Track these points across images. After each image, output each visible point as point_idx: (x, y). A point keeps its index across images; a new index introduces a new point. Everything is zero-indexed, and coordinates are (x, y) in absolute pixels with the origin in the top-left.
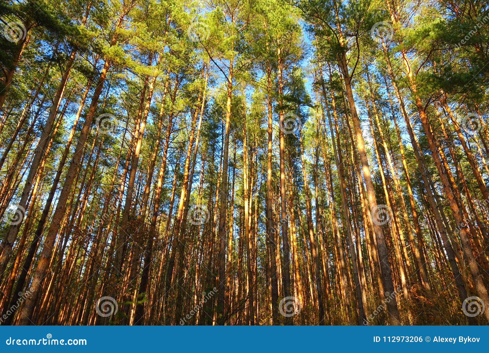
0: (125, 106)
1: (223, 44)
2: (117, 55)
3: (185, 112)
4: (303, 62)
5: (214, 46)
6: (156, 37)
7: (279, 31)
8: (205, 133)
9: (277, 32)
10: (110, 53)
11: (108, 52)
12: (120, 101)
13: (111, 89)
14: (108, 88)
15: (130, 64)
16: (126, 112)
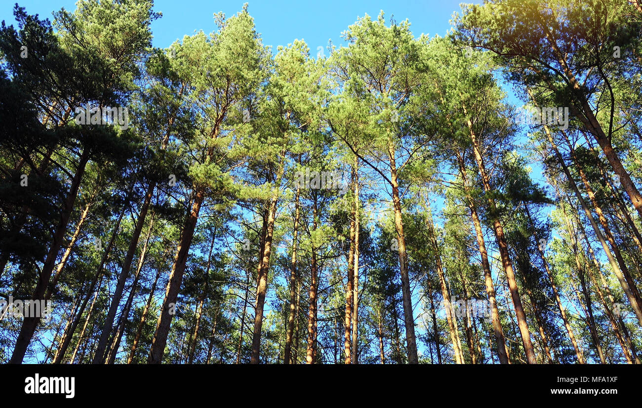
0: (240, 265)
1: (371, 127)
2: (209, 177)
3: (335, 257)
4: (515, 138)
5: (356, 132)
6: (266, 139)
7: (462, 93)
8: (375, 288)
9: (458, 95)
10: (199, 175)
11: (197, 175)
12: (233, 257)
13: (216, 240)
14: (212, 239)
15: (230, 186)
16: (243, 273)
